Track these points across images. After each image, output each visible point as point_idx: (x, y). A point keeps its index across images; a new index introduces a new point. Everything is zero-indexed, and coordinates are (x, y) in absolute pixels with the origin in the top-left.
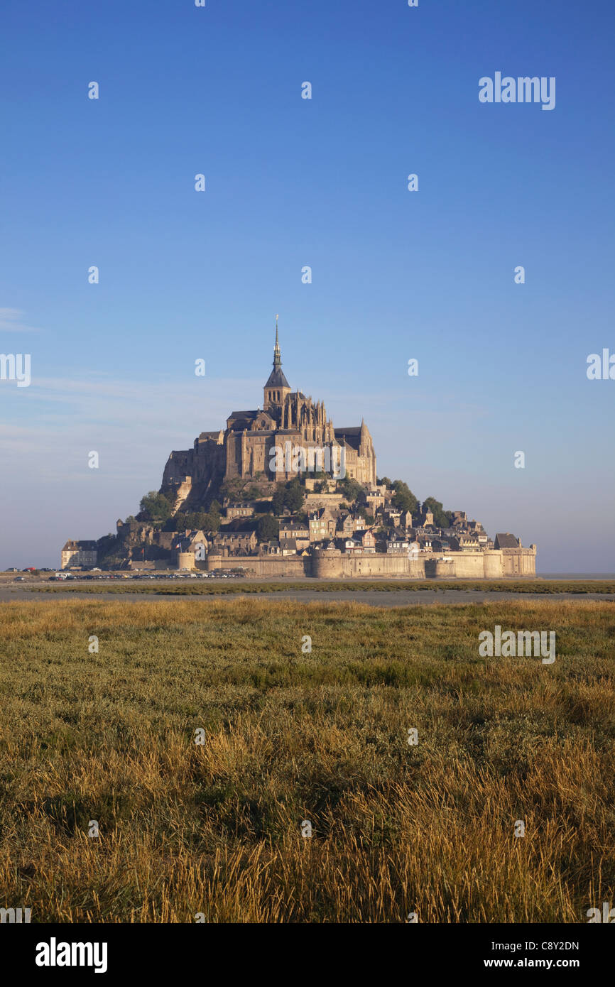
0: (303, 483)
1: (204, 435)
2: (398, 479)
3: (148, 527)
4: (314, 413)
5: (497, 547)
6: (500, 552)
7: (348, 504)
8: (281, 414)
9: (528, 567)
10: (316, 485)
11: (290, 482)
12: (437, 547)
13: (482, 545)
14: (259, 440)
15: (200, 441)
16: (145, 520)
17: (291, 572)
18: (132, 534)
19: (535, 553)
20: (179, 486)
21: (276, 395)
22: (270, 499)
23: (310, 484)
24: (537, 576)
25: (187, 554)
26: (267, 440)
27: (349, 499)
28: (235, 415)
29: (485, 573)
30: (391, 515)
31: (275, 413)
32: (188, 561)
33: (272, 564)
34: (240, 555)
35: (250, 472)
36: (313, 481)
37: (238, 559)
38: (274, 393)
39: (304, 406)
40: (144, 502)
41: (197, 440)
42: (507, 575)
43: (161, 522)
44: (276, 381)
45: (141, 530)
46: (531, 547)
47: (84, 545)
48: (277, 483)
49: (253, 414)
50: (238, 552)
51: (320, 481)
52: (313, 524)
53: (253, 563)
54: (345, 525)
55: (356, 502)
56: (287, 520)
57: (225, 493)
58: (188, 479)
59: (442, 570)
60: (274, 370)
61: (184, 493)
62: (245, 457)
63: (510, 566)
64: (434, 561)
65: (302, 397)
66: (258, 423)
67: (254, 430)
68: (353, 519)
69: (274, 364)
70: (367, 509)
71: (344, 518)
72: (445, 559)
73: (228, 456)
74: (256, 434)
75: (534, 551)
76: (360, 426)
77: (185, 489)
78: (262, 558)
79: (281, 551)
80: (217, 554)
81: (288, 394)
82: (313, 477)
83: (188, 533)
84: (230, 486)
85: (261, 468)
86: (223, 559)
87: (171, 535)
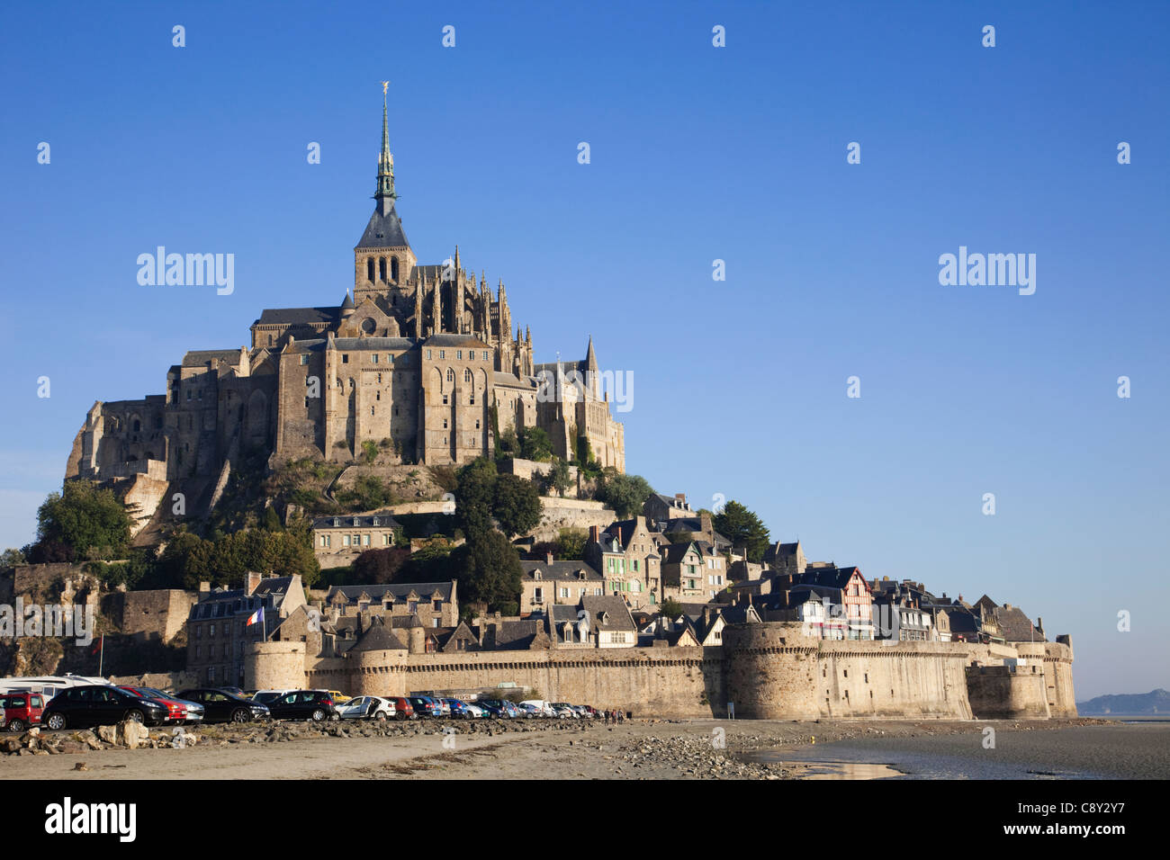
0: (506, 467)
1: (194, 358)
3: (82, 577)
10: (538, 474)
11: (469, 468)
14: (372, 359)
15: (187, 373)
17: (657, 702)
20: (130, 482)
21: (389, 266)
23: (523, 471)
25: (269, 647)
26: (394, 360)
28: (270, 317)
32: (287, 670)
35: (350, 441)
36: (531, 464)
38: (383, 263)
39: (469, 295)
43: (121, 564)
44: (384, 234)
48: (432, 469)
49: (332, 312)
51: (543, 467)
52: (612, 564)
61: (147, 499)
62: (335, 402)
64: (992, 669)
66: (355, 326)
67: (348, 339)
68: (700, 553)
73: (282, 402)
74: (361, 347)
77: (147, 489)
79: (594, 634)
80: (394, 644)
81: (420, 267)
82: (527, 454)
83: (253, 582)
84: (298, 476)
85: (383, 430)
86: (415, 661)
87: (167, 598)
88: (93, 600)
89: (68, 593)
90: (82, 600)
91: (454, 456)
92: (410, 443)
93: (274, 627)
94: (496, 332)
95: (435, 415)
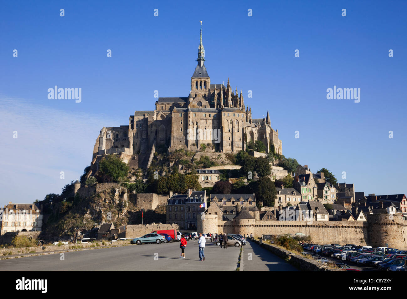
0: (252, 155)
1: (138, 113)
3: (121, 188)
14: (204, 115)
15: (136, 118)
17: (345, 241)
18: (102, 195)
20: (119, 155)
21: (203, 84)
25: (205, 217)
28: (161, 100)
35: (197, 143)
44: (201, 73)
45: (113, 191)
49: (185, 99)
52: (303, 189)
58: (127, 150)
66: (194, 104)
73: (172, 129)
80: (251, 217)
82: (258, 150)
83: (190, 192)
84: (181, 155)
86: (258, 223)
87: (152, 196)
88: (125, 196)
89: (117, 193)
90: (121, 196)
91: (233, 150)
92: (218, 145)
95: (226, 135)
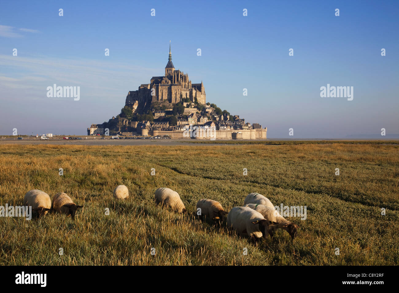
0: (183, 104)
1: (142, 85)
2: (213, 103)
3: (126, 120)
4: (184, 78)
5: (254, 128)
6: (255, 130)
7: (199, 112)
8: (172, 78)
9: (264, 136)
10: (187, 105)
11: (177, 104)
12: (235, 128)
13: (249, 127)
15: (141, 88)
16: (123, 117)
18: (120, 122)
19: (267, 131)
20: (133, 104)
22: (171, 110)
23: (185, 104)
24: (267, 139)
25: (144, 130)
26: (168, 88)
27: (199, 110)
28: (153, 78)
29: (251, 138)
30: (215, 116)
31: (170, 77)
32: (145, 132)
33: (178, 134)
34: (165, 131)
35: (162, 99)
36: (186, 103)
37: (165, 132)
38: (169, 70)
39: (181, 75)
40: (122, 110)
41: (140, 87)
42: (257, 138)
43: (131, 118)
44: (170, 66)
45: (123, 121)
46: (265, 128)
47: (99, 126)
48: (173, 104)
49: (162, 78)
50: (163, 129)
51: (188, 103)
52: (190, 119)
53: (171, 134)
54: (201, 120)
55: (202, 111)
56: (179, 118)
57: (153, 107)
58: (137, 102)
59: (238, 136)
60: (169, 61)
61: (135, 107)
62: (160, 94)
63: (258, 135)
64: (235, 133)
65: (180, 72)
66: (164, 81)
67: (162, 84)
68: (204, 117)
69: (169, 59)
70: (207, 114)
71: (200, 117)
72: (239, 132)
74: (164, 86)
75: (266, 130)
76: (201, 83)
77: (136, 105)
78: (174, 132)
79: (181, 129)
80: (157, 130)
81: (174, 71)
82: (186, 102)
83: (144, 122)
84: (154, 105)
85: (166, 98)
86: (159, 132)
87: (135, 123)
88: (127, 122)
89: (124, 121)
90: (126, 122)
91: (176, 102)
92: (170, 100)
93: (144, 128)
94: (185, 82)
95: (173, 96)
